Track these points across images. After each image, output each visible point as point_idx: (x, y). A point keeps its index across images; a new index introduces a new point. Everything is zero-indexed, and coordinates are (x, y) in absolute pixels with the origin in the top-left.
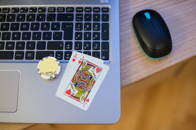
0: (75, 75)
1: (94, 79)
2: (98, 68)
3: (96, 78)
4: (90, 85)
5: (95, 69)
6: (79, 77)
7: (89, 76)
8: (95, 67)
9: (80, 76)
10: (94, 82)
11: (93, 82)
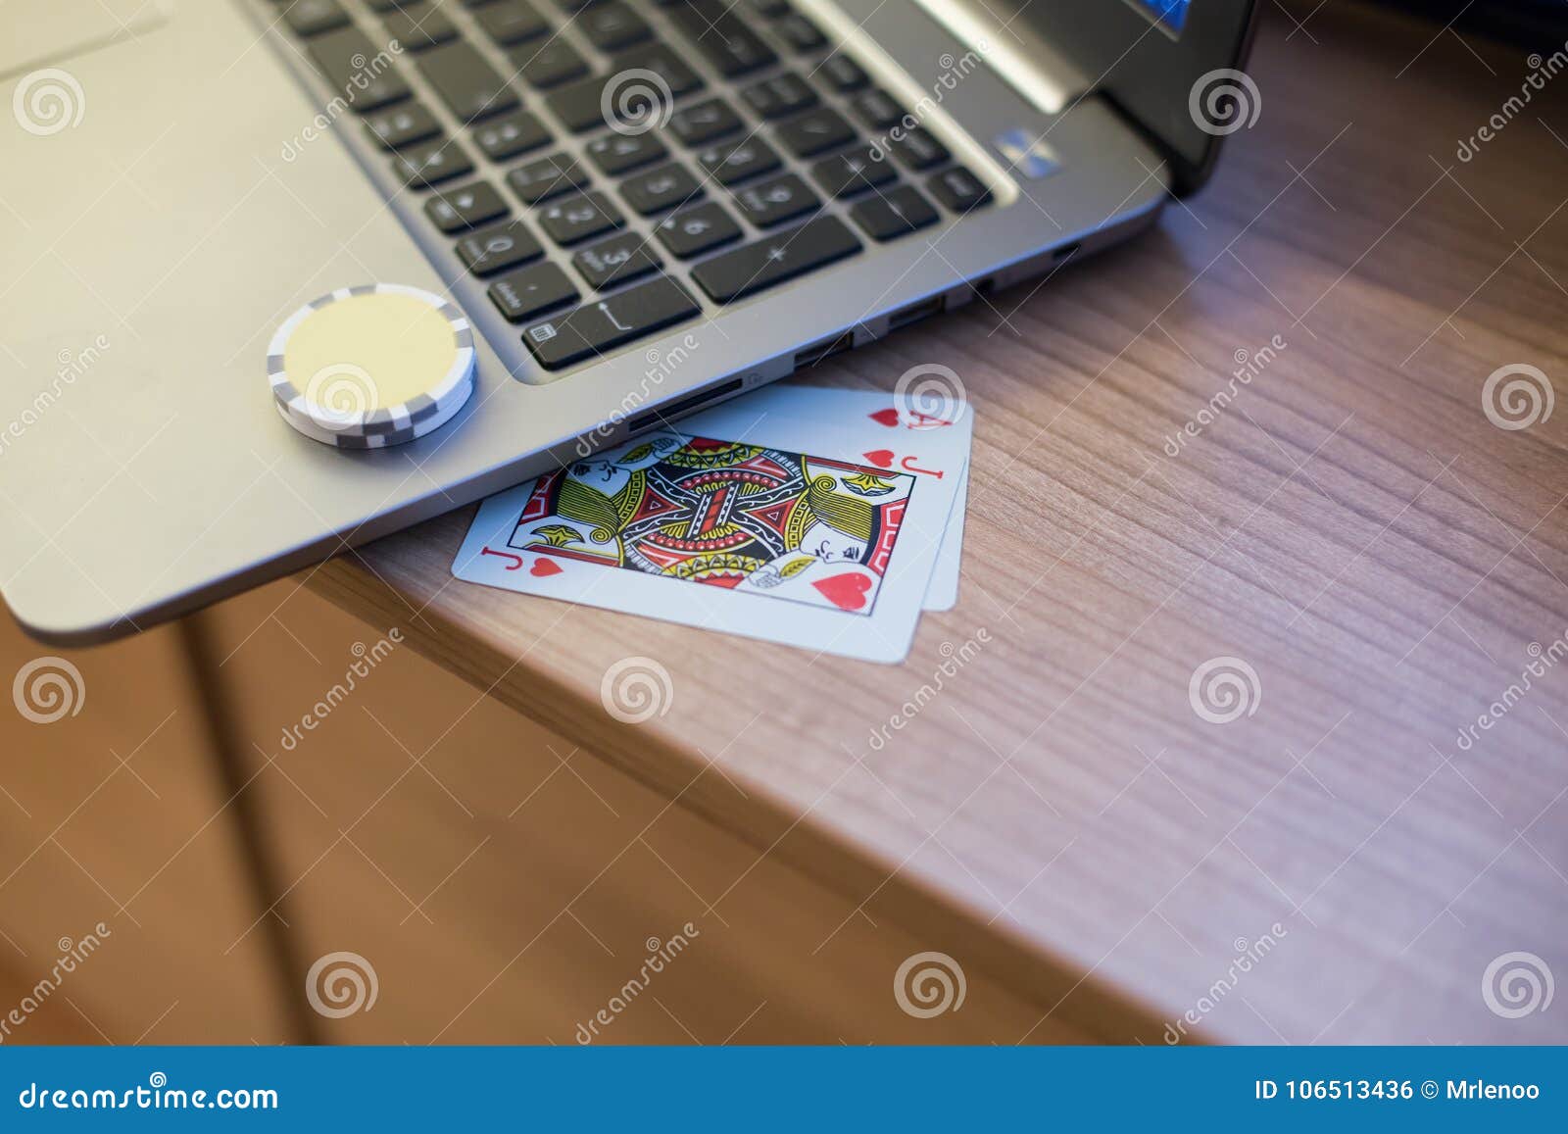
0: (751, 448)
1: (755, 577)
2: (866, 583)
3: (767, 581)
4: (685, 559)
5: (855, 567)
6: (747, 477)
7: (770, 534)
8: (864, 562)
9: (750, 481)
10: (727, 577)
11: (718, 573)
